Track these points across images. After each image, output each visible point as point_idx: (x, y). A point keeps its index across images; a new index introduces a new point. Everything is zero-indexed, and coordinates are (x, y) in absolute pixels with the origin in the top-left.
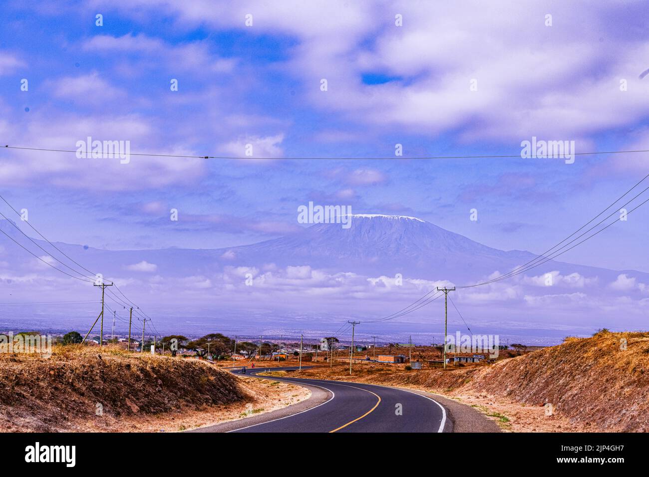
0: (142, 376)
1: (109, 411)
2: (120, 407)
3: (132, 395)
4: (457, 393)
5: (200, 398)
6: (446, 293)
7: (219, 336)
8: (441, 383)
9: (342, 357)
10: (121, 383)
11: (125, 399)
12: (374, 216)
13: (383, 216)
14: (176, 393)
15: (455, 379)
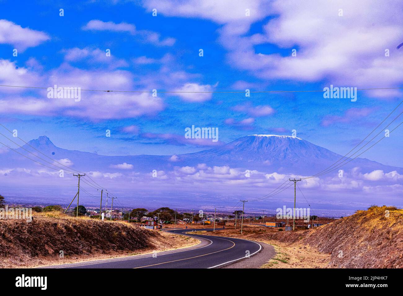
0: (65, 230)
1: (28, 252)
2: (39, 250)
3: (51, 243)
4: (293, 245)
5: (109, 246)
6: (295, 183)
7: (167, 209)
8: (289, 239)
9: (246, 223)
10: (44, 235)
11: (45, 245)
12: (270, 135)
13: (276, 136)
14: (91, 242)
15: (297, 237)
